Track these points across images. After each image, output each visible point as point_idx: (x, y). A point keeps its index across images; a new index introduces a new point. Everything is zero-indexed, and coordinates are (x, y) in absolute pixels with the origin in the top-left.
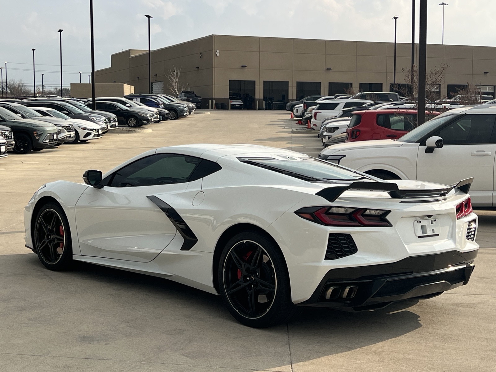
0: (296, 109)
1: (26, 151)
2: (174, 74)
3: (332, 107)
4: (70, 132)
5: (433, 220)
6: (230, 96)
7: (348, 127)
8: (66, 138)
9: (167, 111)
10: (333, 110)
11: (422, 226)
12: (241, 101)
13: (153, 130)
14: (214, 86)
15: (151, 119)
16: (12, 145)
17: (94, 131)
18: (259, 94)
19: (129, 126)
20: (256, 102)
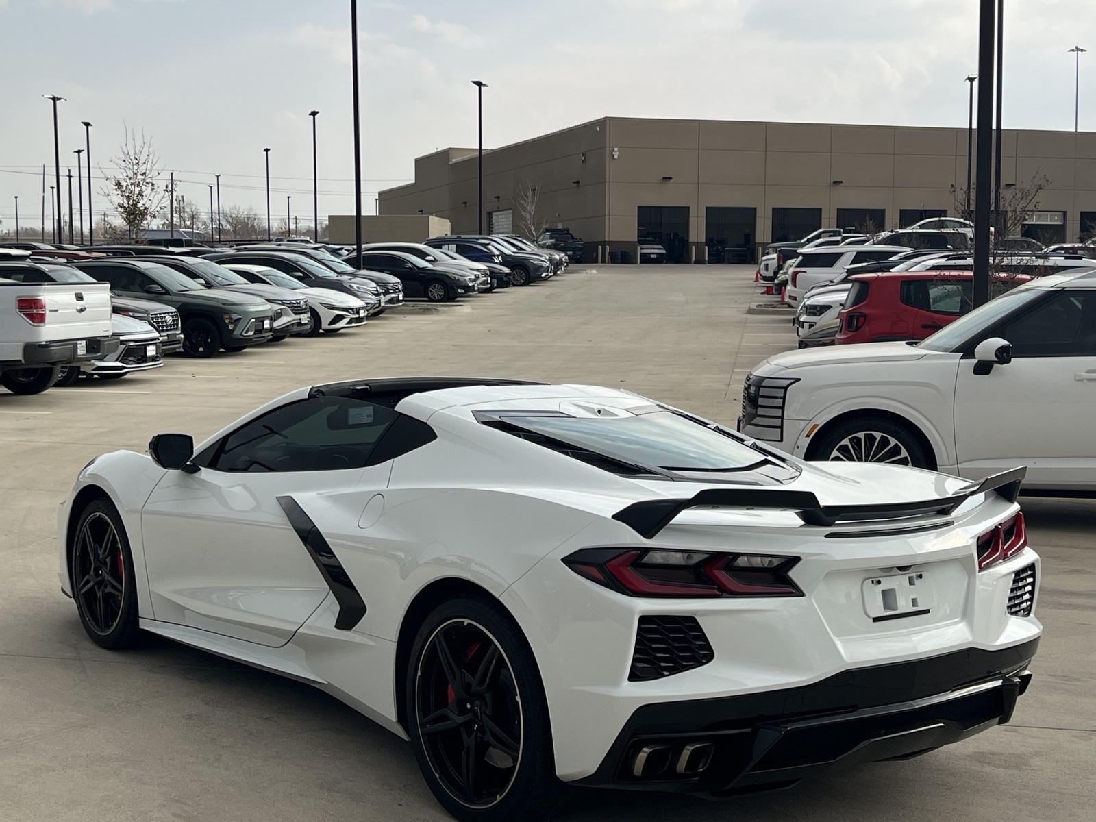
0: (764, 263)
1: (210, 353)
2: (527, 196)
3: (829, 260)
4: (299, 314)
5: (914, 575)
6: (638, 237)
7: (842, 307)
8: (291, 327)
9: (507, 270)
10: (831, 266)
11: (884, 592)
12: (661, 247)
13: (472, 309)
14: (607, 218)
15: (474, 286)
16: (178, 341)
17: (349, 312)
18: (697, 232)
19: (431, 300)
20: (692, 248)
